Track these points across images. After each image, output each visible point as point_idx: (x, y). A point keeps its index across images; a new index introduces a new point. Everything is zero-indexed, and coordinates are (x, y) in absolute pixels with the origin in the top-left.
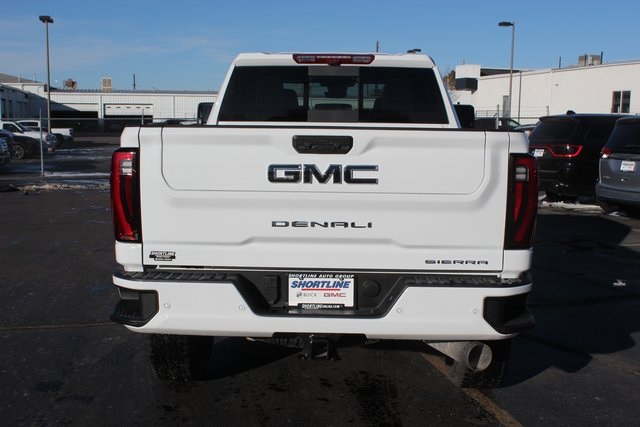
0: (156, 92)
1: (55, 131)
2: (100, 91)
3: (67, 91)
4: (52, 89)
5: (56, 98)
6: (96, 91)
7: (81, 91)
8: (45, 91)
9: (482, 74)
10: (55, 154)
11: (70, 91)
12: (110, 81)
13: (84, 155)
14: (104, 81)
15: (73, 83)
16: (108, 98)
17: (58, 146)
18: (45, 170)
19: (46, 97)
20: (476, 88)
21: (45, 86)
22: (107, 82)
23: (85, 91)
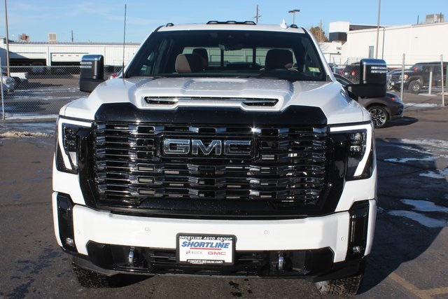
0: (91, 44)
1: (13, 75)
2: (47, 43)
3: (21, 43)
4: (10, 42)
5: (13, 49)
6: (45, 43)
7: (33, 43)
8: (5, 43)
9: (350, 30)
10: (14, 95)
11: (24, 43)
12: (55, 35)
13: (37, 95)
14: (51, 35)
15: (26, 37)
16: (54, 49)
17: (16, 87)
18: (5, 111)
19: (6, 48)
20: (346, 40)
21: (5, 39)
22: (52, 36)
23: (36, 43)
